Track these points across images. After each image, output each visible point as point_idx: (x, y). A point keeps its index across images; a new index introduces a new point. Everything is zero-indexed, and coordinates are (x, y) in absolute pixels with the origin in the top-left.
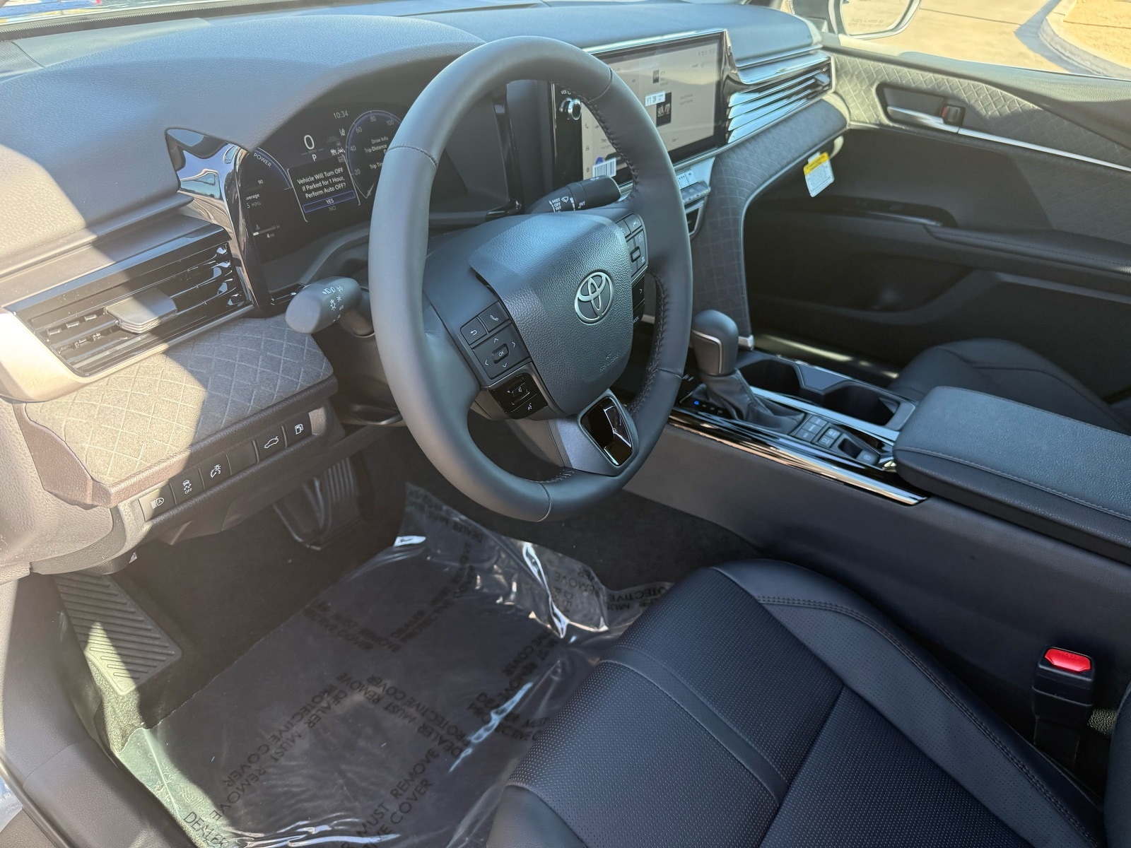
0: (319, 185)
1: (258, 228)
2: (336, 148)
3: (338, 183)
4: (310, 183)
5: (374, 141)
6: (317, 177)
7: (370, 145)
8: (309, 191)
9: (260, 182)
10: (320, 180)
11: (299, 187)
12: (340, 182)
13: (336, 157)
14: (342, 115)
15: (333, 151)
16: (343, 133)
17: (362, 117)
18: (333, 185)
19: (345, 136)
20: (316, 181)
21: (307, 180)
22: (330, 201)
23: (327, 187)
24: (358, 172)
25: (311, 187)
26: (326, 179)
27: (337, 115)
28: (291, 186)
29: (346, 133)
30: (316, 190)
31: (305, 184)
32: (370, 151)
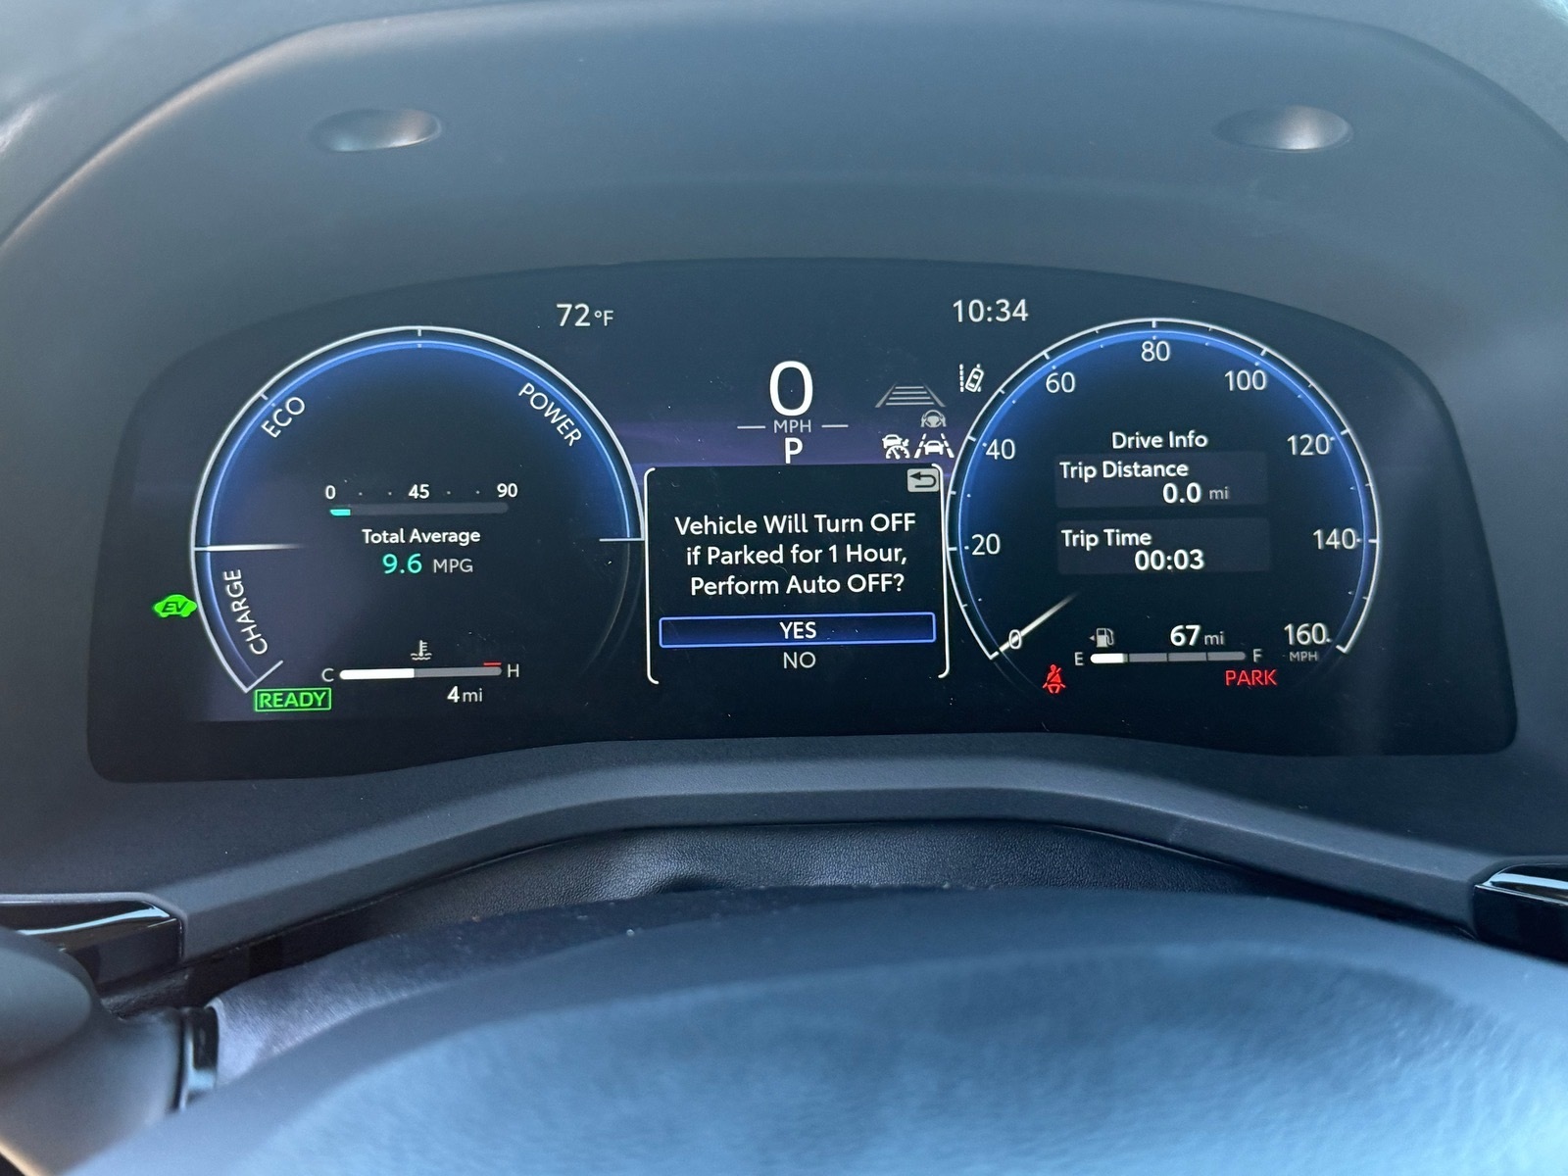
0: (776, 556)
1: (422, 652)
2: (913, 432)
3: (865, 568)
4: (730, 543)
5: (1121, 440)
6: (774, 524)
7: (1099, 450)
8: (717, 572)
9: (506, 490)
10: (787, 539)
11: (668, 544)
12: (879, 567)
13: (898, 470)
14: (997, 311)
15: (894, 445)
16: (972, 382)
17: (1100, 338)
18: (842, 570)
19: (978, 399)
20: (763, 542)
21: (724, 527)
22: (798, 630)
23: (806, 572)
24: (989, 544)
25: (729, 558)
26: (811, 540)
27: (972, 311)
28: (637, 532)
29: (989, 385)
30: (743, 572)
31: (706, 540)
32: (1088, 473)
